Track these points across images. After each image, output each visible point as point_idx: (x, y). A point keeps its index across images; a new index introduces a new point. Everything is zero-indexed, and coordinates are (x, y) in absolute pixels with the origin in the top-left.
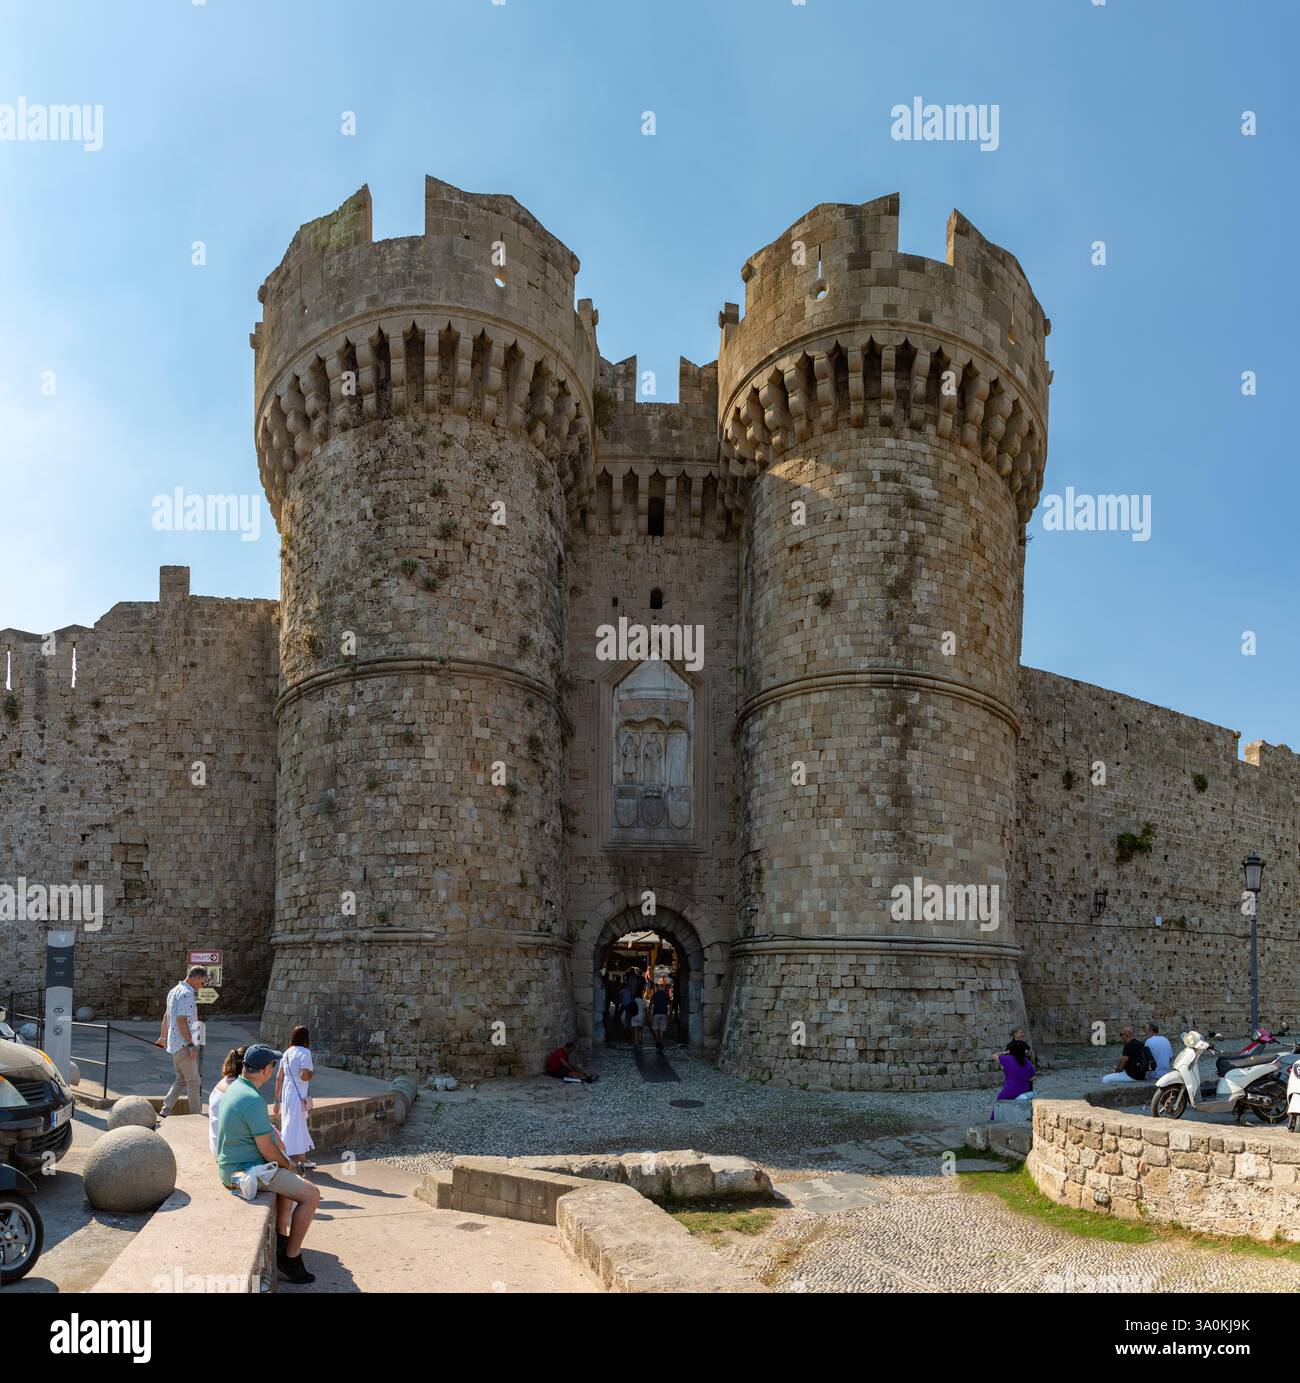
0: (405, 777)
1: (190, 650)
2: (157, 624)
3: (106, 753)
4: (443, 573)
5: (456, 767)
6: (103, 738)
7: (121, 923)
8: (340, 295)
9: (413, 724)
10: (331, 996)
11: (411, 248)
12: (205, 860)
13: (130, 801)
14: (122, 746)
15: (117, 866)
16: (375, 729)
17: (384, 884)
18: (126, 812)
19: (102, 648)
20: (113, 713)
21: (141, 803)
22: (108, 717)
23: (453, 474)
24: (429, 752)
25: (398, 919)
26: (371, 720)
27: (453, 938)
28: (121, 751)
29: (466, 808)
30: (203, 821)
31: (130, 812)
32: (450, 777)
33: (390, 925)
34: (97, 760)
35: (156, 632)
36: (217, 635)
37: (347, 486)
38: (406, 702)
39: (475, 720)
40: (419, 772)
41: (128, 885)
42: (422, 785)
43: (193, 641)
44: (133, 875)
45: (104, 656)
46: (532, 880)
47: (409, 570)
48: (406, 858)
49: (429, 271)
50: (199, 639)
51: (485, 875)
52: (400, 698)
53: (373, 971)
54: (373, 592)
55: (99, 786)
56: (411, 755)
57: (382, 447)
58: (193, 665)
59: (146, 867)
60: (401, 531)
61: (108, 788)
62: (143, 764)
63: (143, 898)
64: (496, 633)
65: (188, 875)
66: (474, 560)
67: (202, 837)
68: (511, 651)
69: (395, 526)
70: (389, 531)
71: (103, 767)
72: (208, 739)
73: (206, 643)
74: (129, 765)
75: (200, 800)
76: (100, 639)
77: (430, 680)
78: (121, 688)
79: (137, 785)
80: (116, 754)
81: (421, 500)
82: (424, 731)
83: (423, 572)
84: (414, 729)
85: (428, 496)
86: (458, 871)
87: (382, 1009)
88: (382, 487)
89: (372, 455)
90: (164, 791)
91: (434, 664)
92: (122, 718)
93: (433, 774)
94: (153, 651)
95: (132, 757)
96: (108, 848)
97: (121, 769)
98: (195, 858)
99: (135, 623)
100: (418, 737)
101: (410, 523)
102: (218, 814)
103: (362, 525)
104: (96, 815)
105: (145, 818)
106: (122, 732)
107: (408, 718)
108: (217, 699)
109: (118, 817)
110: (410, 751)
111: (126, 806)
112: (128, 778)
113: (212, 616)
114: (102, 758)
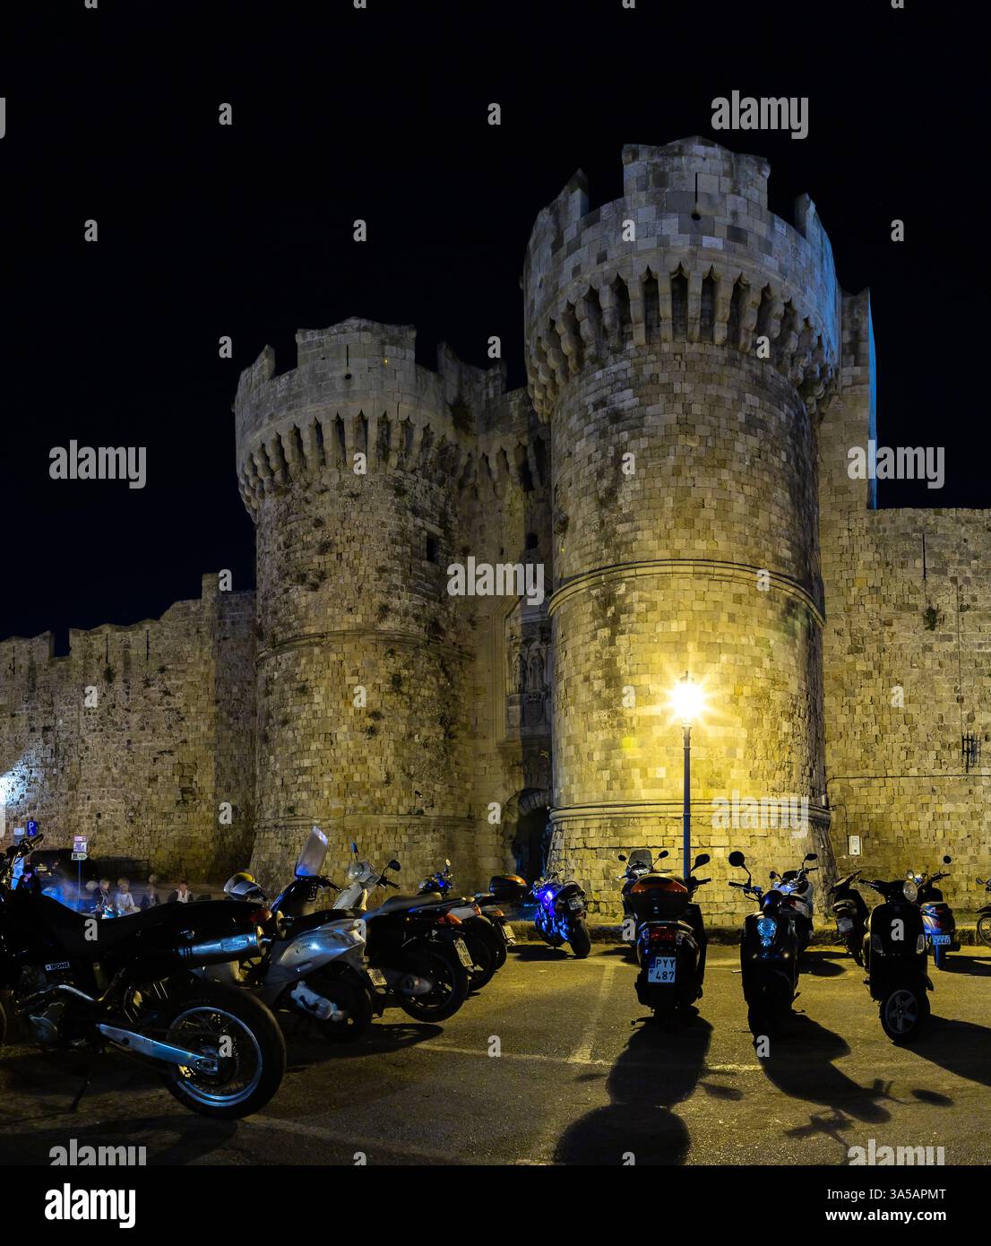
0: (302, 717)
1: (222, 629)
2: (201, 613)
3: (168, 704)
4: (322, 576)
5: (334, 706)
6: (167, 693)
7: (179, 817)
8: (257, 416)
9: (307, 680)
10: (265, 863)
11: (290, 378)
12: (234, 772)
13: (185, 735)
14: (179, 698)
15: (177, 779)
16: (286, 687)
17: (293, 788)
18: (182, 742)
19: (165, 633)
20: (173, 676)
21: (191, 736)
22: (169, 679)
23: (329, 510)
24: (317, 698)
25: (299, 812)
26: (285, 681)
27: (334, 821)
28: (178, 701)
29: (342, 732)
30: (233, 745)
31: (185, 742)
32: (330, 713)
33: (295, 815)
34: (163, 708)
35: (200, 619)
36: (241, 617)
37: (272, 529)
38: (302, 667)
39: (348, 672)
40: (311, 712)
41: (184, 791)
42: (313, 720)
43: (225, 623)
44: (187, 785)
45: (167, 638)
46: (399, 777)
47: (302, 579)
48: (304, 771)
49: (301, 389)
50: (228, 621)
51: (357, 778)
52: (299, 665)
53: (287, 846)
54: (284, 597)
55: (165, 726)
56: (306, 701)
57: (288, 502)
58: (225, 639)
59: (196, 779)
60: (298, 555)
61: (170, 727)
62: (193, 710)
63: (195, 800)
64: (362, 608)
65: (224, 783)
66: (344, 564)
67: (232, 757)
68: (373, 619)
69: (295, 552)
70: (292, 556)
71: (167, 712)
72: (235, 690)
73: (233, 623)
74: (183, 710)
75: (231, 732)
76: (164, 627)
77: (317, 650)
78: (178, 659)
79: (189, 724)
80: (175, 703)
81: (309, 532)
82: (313, 684)
83: (311, 578)
84: (308, 684)
85: (313, 528)
86: (338, 777)
87: (289, 871)
88: (289, 527)
89: (283, 507)
90: (207, 727)
91: (317, 640)
92: (178, 679)
93: (319, 712)
94: (198, 632)
95: (185, 705)
96: (170, 767)
97: (178, 713)
98: (228, 771)
99: (186, 614)
100: (310, 689)
101: (303, 549)
102: (243, 740)
103: (279, 554)
104: (162, 744)
105: (195, 745)
106: (179, 688)
107: (303, 678)
108: (241, 661)
109: (177, 746)
110: (305, 699)
111: (183, 738)
112: (183, 719)
113: (237, 604)
114: (166, 706)
